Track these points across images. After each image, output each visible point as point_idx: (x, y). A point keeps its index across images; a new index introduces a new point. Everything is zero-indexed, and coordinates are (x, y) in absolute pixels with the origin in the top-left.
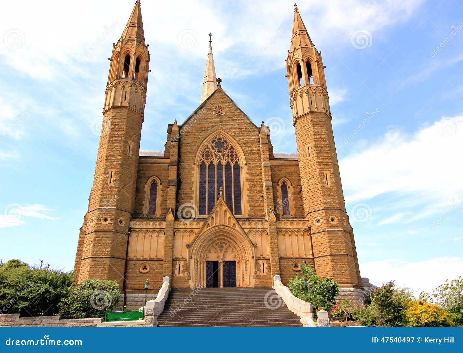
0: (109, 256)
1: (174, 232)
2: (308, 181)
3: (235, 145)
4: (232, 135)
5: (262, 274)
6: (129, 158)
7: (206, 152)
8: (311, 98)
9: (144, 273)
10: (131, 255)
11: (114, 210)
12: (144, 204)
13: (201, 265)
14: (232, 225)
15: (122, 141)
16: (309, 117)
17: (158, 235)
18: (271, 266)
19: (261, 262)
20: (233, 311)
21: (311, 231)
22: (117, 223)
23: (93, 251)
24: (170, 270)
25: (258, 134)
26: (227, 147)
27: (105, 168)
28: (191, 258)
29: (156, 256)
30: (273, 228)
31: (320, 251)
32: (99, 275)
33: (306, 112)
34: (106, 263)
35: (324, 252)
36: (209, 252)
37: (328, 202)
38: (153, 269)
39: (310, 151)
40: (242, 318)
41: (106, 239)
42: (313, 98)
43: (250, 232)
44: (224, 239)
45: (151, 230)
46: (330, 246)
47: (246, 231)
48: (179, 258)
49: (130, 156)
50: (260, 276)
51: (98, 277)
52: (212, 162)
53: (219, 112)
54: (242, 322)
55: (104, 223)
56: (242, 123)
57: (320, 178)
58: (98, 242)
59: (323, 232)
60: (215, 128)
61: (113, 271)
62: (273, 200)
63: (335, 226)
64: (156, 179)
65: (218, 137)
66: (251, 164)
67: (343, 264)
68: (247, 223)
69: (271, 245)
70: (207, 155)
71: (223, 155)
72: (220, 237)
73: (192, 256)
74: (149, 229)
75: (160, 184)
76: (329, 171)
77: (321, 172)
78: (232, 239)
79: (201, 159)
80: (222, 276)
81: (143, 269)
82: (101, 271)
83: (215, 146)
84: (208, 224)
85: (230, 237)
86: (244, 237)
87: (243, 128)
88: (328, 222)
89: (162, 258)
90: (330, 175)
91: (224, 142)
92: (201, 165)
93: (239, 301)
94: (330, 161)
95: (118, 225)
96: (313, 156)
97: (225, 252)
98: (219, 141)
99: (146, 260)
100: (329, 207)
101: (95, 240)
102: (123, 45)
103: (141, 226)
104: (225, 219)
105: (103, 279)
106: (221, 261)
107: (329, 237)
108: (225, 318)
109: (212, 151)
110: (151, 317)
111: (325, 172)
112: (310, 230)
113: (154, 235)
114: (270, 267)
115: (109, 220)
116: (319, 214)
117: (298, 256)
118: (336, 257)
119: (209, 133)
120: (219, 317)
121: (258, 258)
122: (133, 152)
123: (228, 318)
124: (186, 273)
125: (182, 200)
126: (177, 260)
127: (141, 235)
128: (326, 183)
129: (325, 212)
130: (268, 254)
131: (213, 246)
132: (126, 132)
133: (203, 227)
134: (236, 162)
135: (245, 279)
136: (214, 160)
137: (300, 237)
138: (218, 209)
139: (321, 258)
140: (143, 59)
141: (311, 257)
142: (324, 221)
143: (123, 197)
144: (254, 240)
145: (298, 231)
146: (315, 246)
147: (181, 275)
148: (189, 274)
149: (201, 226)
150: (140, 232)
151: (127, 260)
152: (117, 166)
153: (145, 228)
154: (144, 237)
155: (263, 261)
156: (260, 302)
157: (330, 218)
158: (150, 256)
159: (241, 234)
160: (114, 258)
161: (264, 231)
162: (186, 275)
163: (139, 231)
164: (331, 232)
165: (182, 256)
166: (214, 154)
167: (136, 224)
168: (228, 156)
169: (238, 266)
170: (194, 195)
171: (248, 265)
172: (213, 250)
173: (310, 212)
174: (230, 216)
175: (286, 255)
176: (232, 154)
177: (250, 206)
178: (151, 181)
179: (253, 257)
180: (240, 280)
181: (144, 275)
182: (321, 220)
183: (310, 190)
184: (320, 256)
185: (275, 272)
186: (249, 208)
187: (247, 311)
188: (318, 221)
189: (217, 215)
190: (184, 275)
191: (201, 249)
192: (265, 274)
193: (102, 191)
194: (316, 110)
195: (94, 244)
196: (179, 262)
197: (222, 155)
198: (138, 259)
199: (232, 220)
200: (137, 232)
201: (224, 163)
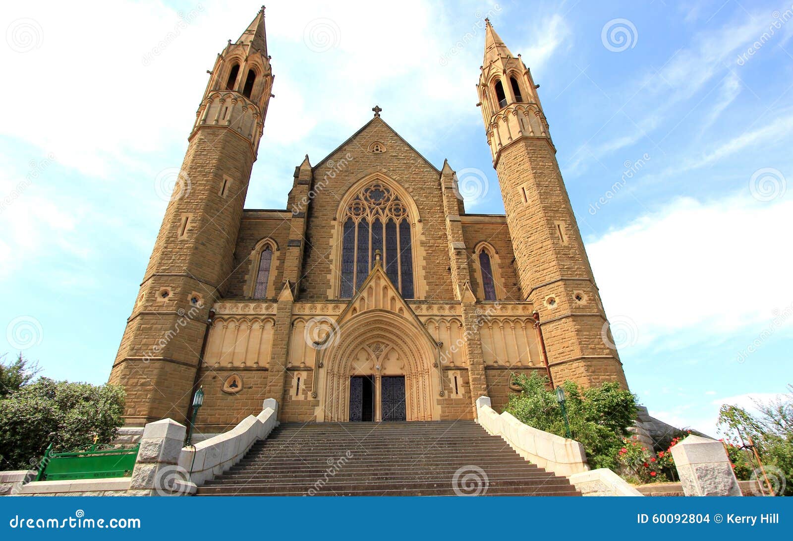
0: (162, 358)
1: (292, 320)
2: (528, 238)
3: (401, 194)
4: (396, 179)
5: (453, 396)
6: (222, 199)
7: (355, 205)
8: (522, 120)
9: (231, 394)
10: (210, 360)
11: (182, 278)
12: (246, 280)
13: (341, 381)
14: (397, 310)
15: (212, 173)
16: (522, 144)
17: (264, 327)
18: (470, 381)
19: (451, 374)
20: (397, 462)
21: (539, 320)
22: (186, 300)
23: (132, 349)
24: (279, 388)
25: (438, 178)
26: (388, 197)
27: (176, 212)
28: (320, 366)
29: (257, 363)
30: (470, 314)
31: (561, 353)
32: (136, 392)
33: (514, 138)
34: (152, 371)
35: (569, 353)
36: (356, 358)
37: (566, 268)
38: (249, 386)
39: (527, 193)
40: (419, 478)
41: (159, 326)
42: (526, 119)
43: (430, 320)
44: (383, 337)
45: (251, 317)
46: (580, 343)
47: (423, 320)
48: (299, 367)
49: (224, 198)
50: (449, 399)
51: (134, 397)
52: (364, 219)
53: (377, 150)
54: (421, 486)
55: (160, 299)
56: (412, 164)
57: (549, 232)
58: (145, 331)
59: (564, 319)
60: (370, 170)
61: (167, 387)
62: (468, 271)
63: (585, 308)
64: (270, 243)
65: (374, 183)
66: (428, 220)
67: (608, 375)
68: (424, 307)
69: (469, 344)
70: (357, 209)
71: (383, 210)
72: (377, 333)
73: (324, 363)
74: (247, 315)
75: (277, 250)
76: (562, 220)
77: (549, 222)
78: (398, 336)
79: (347, 215)
80: (379, 401)
81: (231, 386)
82: (142, 385)
83: (370, 197)
84: (355, 309)
85: (394, 331)
86: (419, 331)
87: (415, 171)
88: (570, 301)
89: (267, 366)
90: (565, 226)
91: (384, 190)
92: (346, 223)
93: (412, 442)
94: (563, 206)
95: (189, 303)
96: (533, 199)
97: (384, 359)
98: (376, 190)
99: (237, 370)
100: (569, 276)
101: (139, 329)
102: (230, 50)
103: (234, 311)
104: (386, 299)
105: (143, 400)
106: (378, 375)
107: (576, 327)
108: (379, 478)
109: (365, 203)
110: (151, 466)
111: (556, 223)
112: (537, 317)
113: (256, 326)
114: (468, 383)
115: (171, 295)
116: (552, 290)
117: (519, 364)
118: (595, 362)
119: (360, 176)
120: (365, 475)
121: (446, 367)
122: (230, 193)
123: (386, 478)
124: (309, 393)
125: (311, 273)
126: (294, 370)
127: (232, 325)
128: (561, 239)
129: (564, 285)
130: (465, 361)
131: (363, 348)
132: (219, 160)
133: (345, 312)
134: (404, 220)
135: (422, 406)
136: (367, 215)
137: (520, 332)
138: (372, 283)
139: (563, 364)
140: (260, 72)
141: (542, 365)
142: (564, 299)
143: (202, 259)
144: (438, 335)
145: (517, 320)
146: (549, 344)
147: (301, 397)
148: (315, 396)
149: (341, 311)
150: (230, 321)
151: (200, 369)
152: (198, 209)
153: (241, 313)
154: (238, 328)
155: (455, 373)
156: (455, 444)
157: (573, 294)
158: (245, 363)
159: (413, 325)
160: (172, 361)
161: (454, 321)
162: (310, 398)
163: (230, 318)
164: (579, 318)
165: (304, 363)
166: (367, 207)
167: (225, 308)
168: (390, 210)
169: (409, 384)
170: (332, 267)
171: (427, 380)
172: (363, 356)
173: (534, 287)
174: (395, 295)
175: (496, 362)
176: (397, 208)
177: (429, 284)
178: (262, 245)
179: (436, 366)
180: (412, 409)
181: (230, 397)
182: (557, 300)
183: (531, 252)
184: (561, 361)
185: (479, 392)
186: (427, 288)
187: (430, 461)
188: (552, 301)
189: (370, 294)
190: (306, 398)
191: (341, 352)
192: (460, 396)
193: (166, 248)
194: (532, 134)
195: (136, 336)
196: (299, 373)
197: (381, 209)
198: (222, 367)
199: (397, 302)
200: (226, 320)
201: (384, 220)
